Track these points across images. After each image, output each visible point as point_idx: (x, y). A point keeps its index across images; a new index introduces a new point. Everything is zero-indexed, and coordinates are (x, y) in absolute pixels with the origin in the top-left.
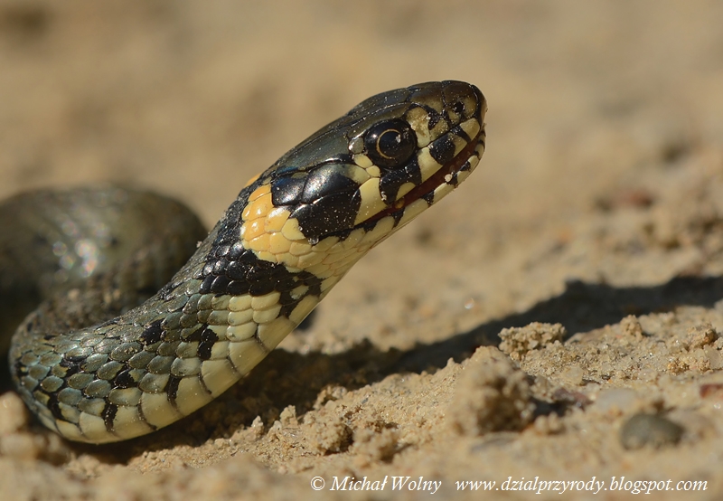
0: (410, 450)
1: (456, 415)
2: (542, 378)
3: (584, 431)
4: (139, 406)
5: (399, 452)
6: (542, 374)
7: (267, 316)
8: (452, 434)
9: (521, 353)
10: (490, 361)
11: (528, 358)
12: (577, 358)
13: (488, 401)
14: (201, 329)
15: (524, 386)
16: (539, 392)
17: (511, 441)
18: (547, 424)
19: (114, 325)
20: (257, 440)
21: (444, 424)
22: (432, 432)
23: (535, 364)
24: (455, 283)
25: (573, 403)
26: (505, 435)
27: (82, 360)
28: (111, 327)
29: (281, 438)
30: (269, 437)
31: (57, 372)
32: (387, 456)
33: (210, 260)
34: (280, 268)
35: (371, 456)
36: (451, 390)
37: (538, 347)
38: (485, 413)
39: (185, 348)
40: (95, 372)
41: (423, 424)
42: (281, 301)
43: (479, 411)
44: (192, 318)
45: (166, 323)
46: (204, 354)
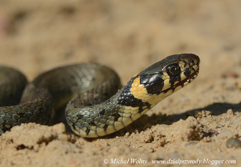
0: (169, 143)
1: (182, 135)
2: (206, 126)
3: (216, 142)
4: (96, 131)
5: (166, 144)
6: (206, 124)
7: (135, 112)
8: (181, 140)
9: (200, 118)
10: (192, 121)
11: (202, 119)
12: (215, 120)
13: (191, 132)
14: (116, 113)
15: (201, 128)
16: (205, 130)
17: (197, 143)
18: (206, 139)
19: (92, 108)
20: (127, 137)
21: (178, 137)
22: (175, 139)
23: (204, 121)
24: (183, 96)
25: (214, 133)
26: (195, 141)
27: (82, 116)
28: (91, 108)
29: (134, 137)
30: (131, 137)
31: (75, 118)
32: (163, 145)
33: (121, 96)
34: (140, 101)
35: (158, 144)
36: (181, 127)
37: (205, 116)
38: (190, 135)
39: (111, 118)
40: (85, 120)
41: (173, 136)
42: (139, 109)
43: (189, 134)
44: (114, 110)
45: (106, 110)
46: (116, 120)
